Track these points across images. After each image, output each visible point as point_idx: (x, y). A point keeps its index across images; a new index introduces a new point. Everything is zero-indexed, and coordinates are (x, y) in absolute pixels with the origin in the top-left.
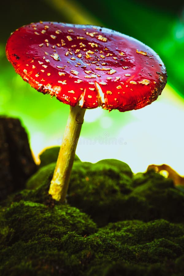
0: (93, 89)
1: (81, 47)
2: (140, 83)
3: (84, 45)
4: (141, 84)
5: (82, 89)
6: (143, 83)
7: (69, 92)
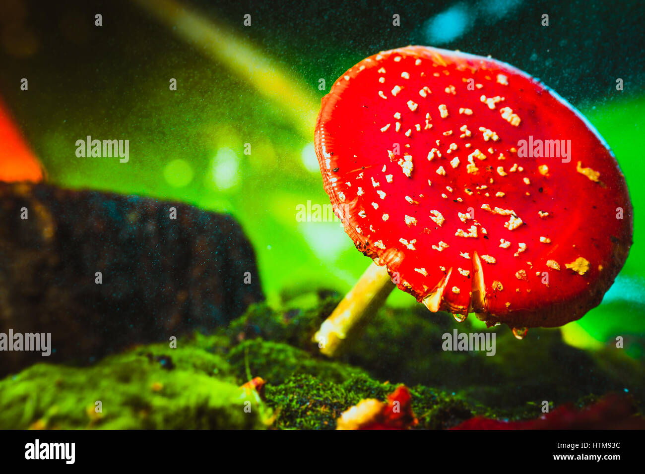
0: (465, 273)
1: (462, 136)
2: (568, 266)
3: (468, 133)
4: (570, 270)
5: (443, 269)
6: (575, 269)
7: (416, 270)
